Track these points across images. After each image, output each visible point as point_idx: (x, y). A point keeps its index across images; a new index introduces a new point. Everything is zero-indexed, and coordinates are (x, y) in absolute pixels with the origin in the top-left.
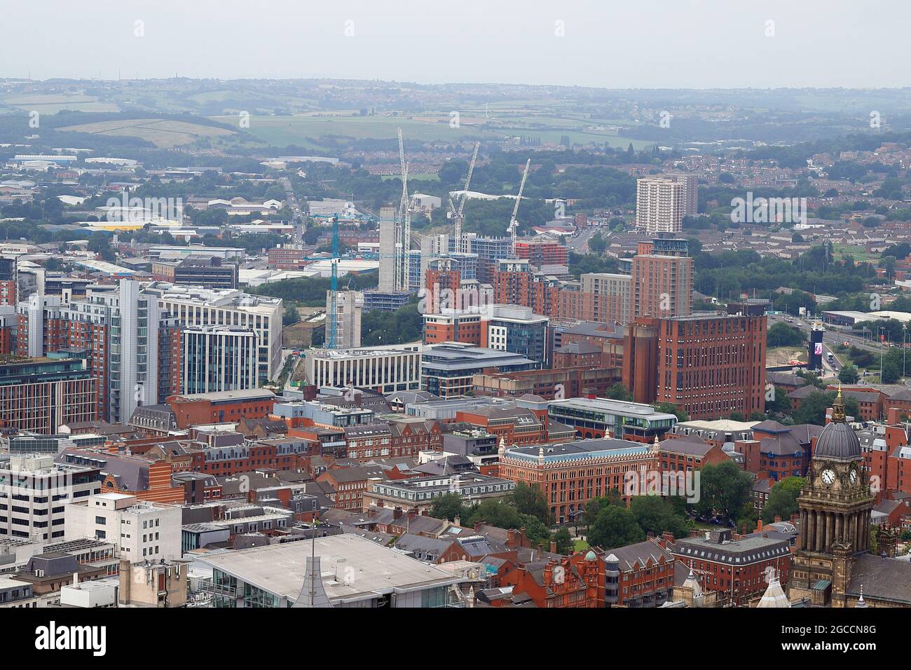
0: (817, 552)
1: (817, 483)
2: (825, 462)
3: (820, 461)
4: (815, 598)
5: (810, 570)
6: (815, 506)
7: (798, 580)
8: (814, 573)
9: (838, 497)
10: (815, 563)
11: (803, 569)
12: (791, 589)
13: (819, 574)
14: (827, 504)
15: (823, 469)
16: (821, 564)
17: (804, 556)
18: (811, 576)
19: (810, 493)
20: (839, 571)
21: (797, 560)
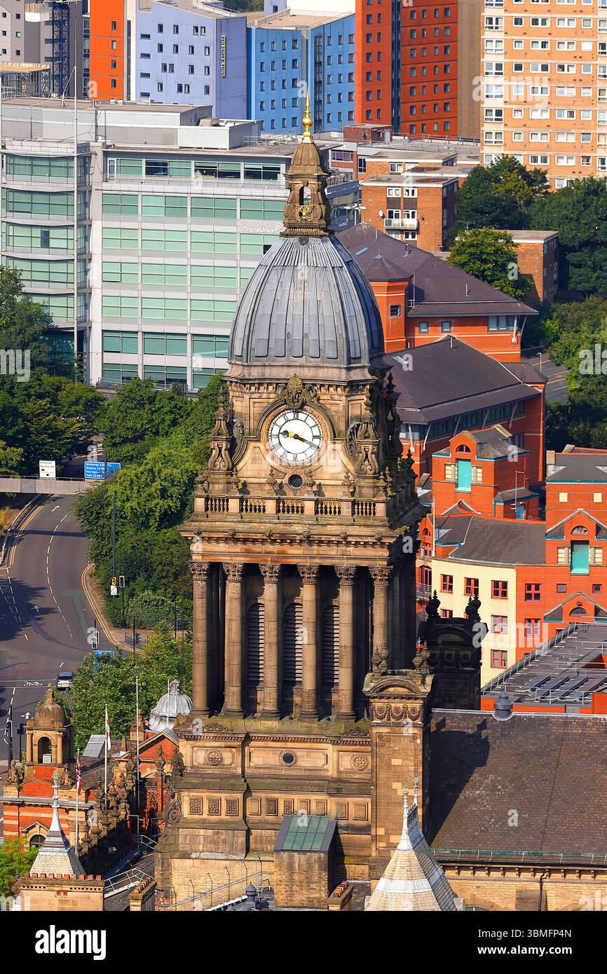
0: (267, 715)
1: (253, 466)
2: (278, 383)
3: (261, 382)
4: (291, 880)
5: (247, 785)
6: (257, 548)
7: (205, 825)
8: (263, 795)
9: (346, 509)
10: (263, 758)
11: (223, 782)
12: (176, 863)
13: (282, 798)
14: (309, 540)
15: (271, 412)
16: (288, 758)
17: (222, 734)
18: (252, 807)
19: (234, 505)
20: (399, 776)
21: (194, 755)
